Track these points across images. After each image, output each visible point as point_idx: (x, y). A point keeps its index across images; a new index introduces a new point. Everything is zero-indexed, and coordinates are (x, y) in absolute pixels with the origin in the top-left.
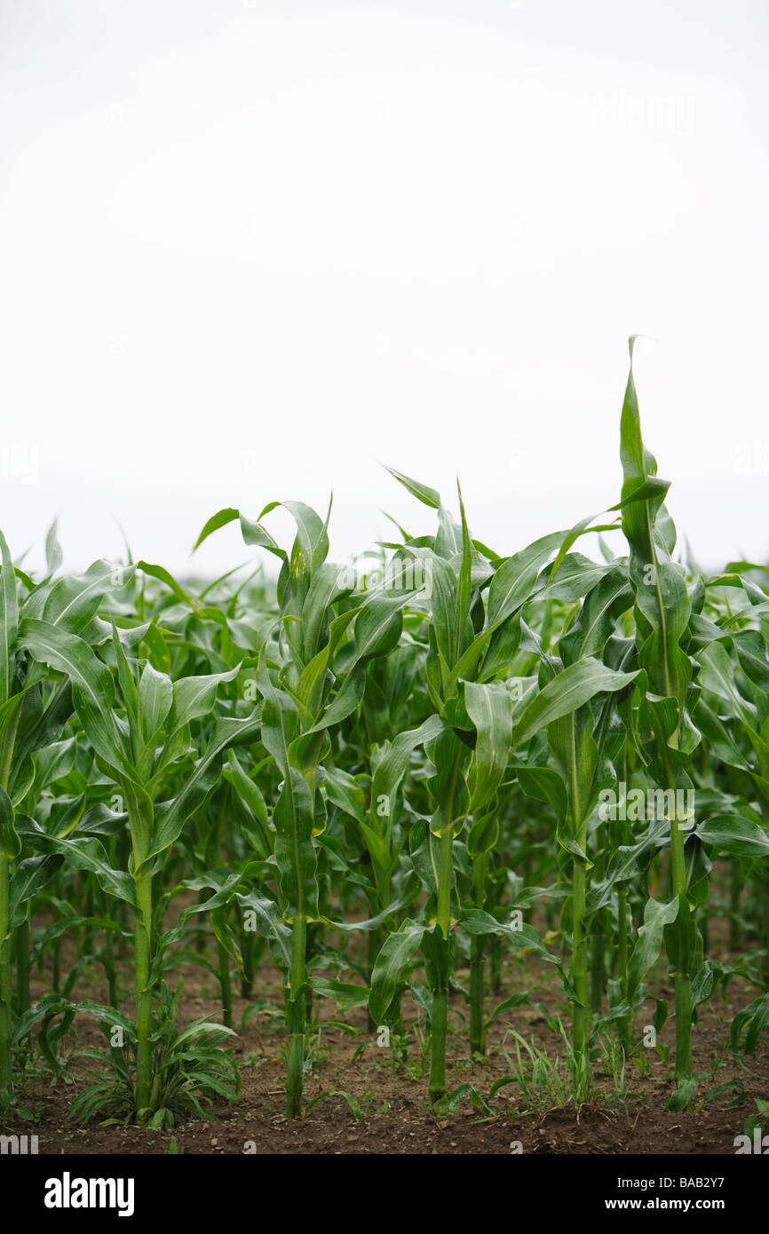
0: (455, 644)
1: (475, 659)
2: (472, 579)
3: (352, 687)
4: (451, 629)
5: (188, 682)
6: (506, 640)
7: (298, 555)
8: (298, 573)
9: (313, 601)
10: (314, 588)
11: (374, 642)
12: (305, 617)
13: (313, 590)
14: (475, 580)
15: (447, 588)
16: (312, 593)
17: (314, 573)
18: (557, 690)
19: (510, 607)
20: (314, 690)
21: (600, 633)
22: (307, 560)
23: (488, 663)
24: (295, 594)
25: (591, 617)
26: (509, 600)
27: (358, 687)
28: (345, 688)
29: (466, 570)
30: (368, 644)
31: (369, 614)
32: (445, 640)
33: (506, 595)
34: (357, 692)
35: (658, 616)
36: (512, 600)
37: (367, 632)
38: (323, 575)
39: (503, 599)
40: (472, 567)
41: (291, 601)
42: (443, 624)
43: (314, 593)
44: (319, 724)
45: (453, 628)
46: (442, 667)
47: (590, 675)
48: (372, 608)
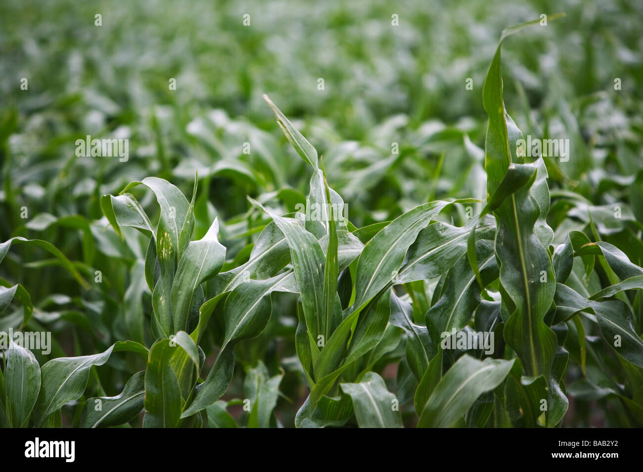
0: (324, 323)
1: (344, 337)
2: (339, 259)
3: (222, 370)
4: (319, 307)
5: (58, 363)
6: (374, 319)
7: (163, 236)
8: (165, 253)
9: (181, 284)
10: (182, 270)
11: (243, 326)
12: (173, 299)
13: (181, 273)
14: (342, 261)
15: (314, 266)
16: (179, 276)
17: (181, 253)
18: (441, 399)
19: (378, 285)
20: (184, 370)
21: (466, 308)
22: (174, 239)
23: (356, 341)
24: (163, 274)
25: (457, 291)
26: (376, 278)
27: (228, 368)
28: (215, 371)
29: (333, 249)
30: (238, 326)
31: (239, 296)
32: (314, 319)
33: (373, 273)
34: (226, 373)
35: (522, 291)
36: (380, 277)
37: (236, 316)
38: (189, 257)
39: (371, 277)
40: (339, 247)
41: (160, 280)
42: (312, 304)
43: (182, 275)
44: (190, 409)
45: (322, 308)
46: (312, 346)
47: (467, 375)
48: (241, 291)
